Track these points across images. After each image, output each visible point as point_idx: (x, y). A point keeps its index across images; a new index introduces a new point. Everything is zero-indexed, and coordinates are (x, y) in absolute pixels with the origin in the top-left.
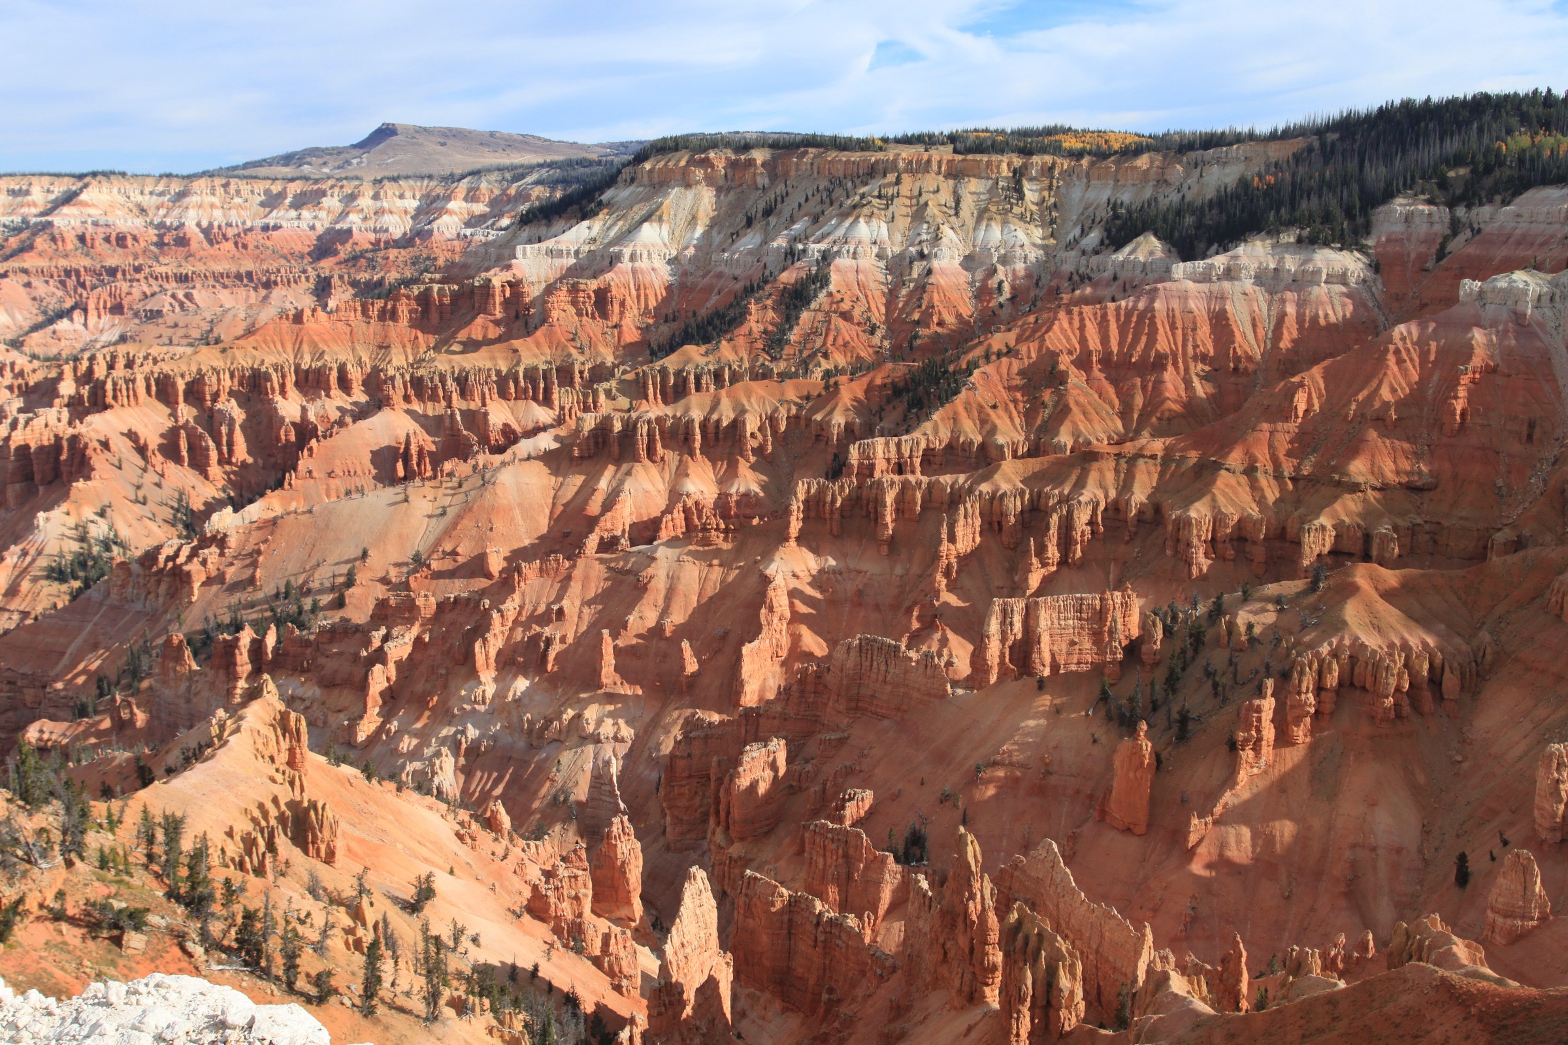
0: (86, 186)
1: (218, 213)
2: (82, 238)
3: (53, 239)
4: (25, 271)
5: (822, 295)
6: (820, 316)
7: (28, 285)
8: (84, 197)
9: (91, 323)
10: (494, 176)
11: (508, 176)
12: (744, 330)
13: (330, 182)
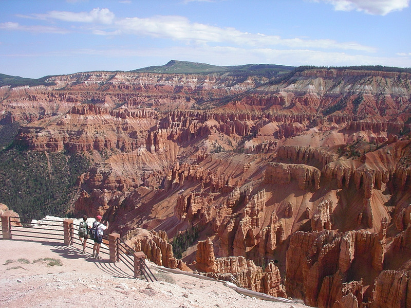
0: (116, 74)
1: (147, 81)
2: (119, 87)
3: (114, 87)
4: (110, 94)
5: (362, 101)
6: (363, 106)
7: (111, 98)
8: (116, 77)
9: (129, 106)
10: (215, 74)
11: (219, 74)
12: (347, 108)
13: (174, 75)
